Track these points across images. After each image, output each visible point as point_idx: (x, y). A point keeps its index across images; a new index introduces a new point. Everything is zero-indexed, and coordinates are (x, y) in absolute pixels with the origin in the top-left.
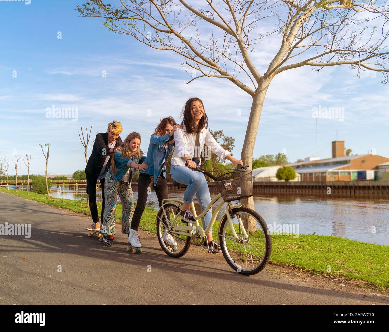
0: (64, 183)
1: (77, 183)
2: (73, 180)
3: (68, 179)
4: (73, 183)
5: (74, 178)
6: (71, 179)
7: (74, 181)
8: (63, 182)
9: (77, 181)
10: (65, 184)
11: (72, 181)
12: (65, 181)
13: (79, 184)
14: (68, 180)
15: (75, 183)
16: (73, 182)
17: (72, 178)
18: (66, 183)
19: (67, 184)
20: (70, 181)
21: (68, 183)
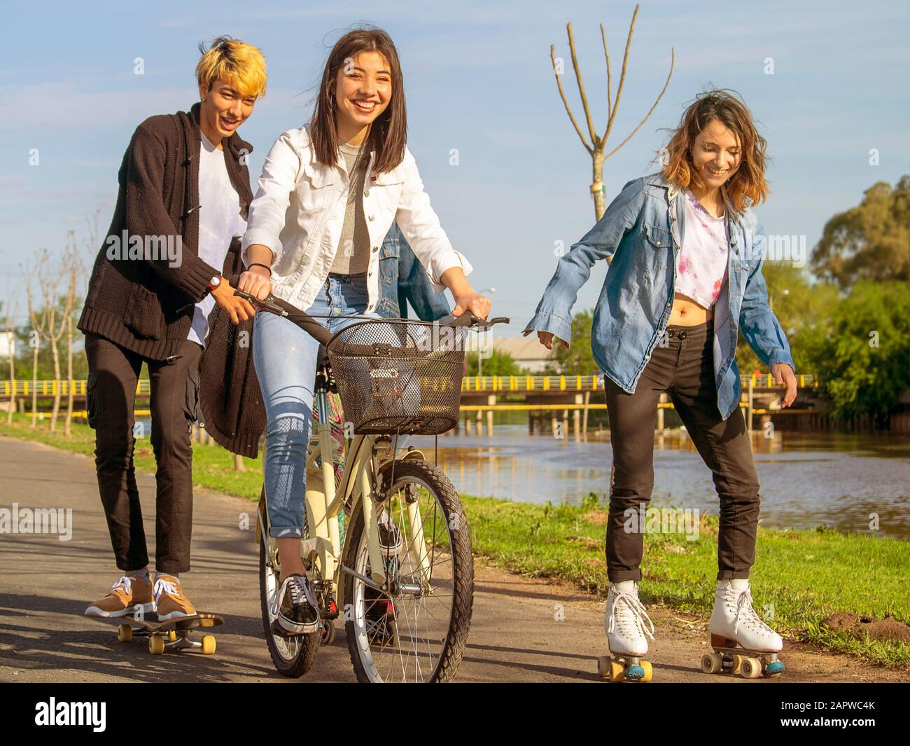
0: (492, 399)
1: (583, 392)
2: (554, 373)
3: (523, 366)
4: (554, 396)
5: (560, 359)
6: (540, 366)
7: (563, 383)
8: (490, 392)
9: (579, 381)
10: (498, 402)
11: (547, 383)
12: (497, 382)
13: (591, 402)
14: (525, 373)
15: (568, 396)
16: (555, 389)
17: (547, 359)
18: (504, 397)
19: (512, 402)
20: (531, 384)
21: (523, 397)
